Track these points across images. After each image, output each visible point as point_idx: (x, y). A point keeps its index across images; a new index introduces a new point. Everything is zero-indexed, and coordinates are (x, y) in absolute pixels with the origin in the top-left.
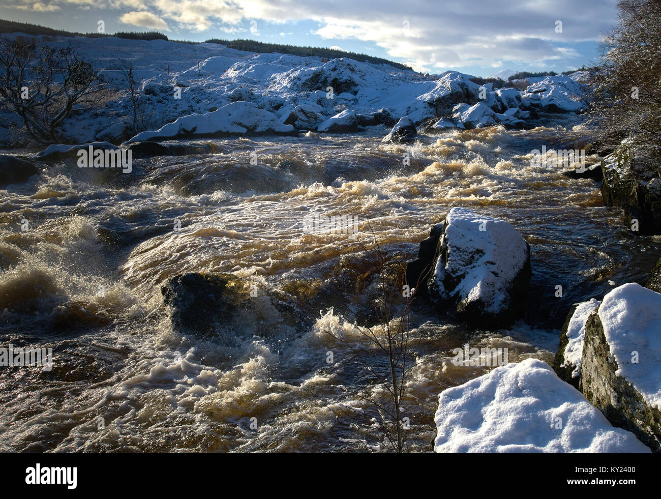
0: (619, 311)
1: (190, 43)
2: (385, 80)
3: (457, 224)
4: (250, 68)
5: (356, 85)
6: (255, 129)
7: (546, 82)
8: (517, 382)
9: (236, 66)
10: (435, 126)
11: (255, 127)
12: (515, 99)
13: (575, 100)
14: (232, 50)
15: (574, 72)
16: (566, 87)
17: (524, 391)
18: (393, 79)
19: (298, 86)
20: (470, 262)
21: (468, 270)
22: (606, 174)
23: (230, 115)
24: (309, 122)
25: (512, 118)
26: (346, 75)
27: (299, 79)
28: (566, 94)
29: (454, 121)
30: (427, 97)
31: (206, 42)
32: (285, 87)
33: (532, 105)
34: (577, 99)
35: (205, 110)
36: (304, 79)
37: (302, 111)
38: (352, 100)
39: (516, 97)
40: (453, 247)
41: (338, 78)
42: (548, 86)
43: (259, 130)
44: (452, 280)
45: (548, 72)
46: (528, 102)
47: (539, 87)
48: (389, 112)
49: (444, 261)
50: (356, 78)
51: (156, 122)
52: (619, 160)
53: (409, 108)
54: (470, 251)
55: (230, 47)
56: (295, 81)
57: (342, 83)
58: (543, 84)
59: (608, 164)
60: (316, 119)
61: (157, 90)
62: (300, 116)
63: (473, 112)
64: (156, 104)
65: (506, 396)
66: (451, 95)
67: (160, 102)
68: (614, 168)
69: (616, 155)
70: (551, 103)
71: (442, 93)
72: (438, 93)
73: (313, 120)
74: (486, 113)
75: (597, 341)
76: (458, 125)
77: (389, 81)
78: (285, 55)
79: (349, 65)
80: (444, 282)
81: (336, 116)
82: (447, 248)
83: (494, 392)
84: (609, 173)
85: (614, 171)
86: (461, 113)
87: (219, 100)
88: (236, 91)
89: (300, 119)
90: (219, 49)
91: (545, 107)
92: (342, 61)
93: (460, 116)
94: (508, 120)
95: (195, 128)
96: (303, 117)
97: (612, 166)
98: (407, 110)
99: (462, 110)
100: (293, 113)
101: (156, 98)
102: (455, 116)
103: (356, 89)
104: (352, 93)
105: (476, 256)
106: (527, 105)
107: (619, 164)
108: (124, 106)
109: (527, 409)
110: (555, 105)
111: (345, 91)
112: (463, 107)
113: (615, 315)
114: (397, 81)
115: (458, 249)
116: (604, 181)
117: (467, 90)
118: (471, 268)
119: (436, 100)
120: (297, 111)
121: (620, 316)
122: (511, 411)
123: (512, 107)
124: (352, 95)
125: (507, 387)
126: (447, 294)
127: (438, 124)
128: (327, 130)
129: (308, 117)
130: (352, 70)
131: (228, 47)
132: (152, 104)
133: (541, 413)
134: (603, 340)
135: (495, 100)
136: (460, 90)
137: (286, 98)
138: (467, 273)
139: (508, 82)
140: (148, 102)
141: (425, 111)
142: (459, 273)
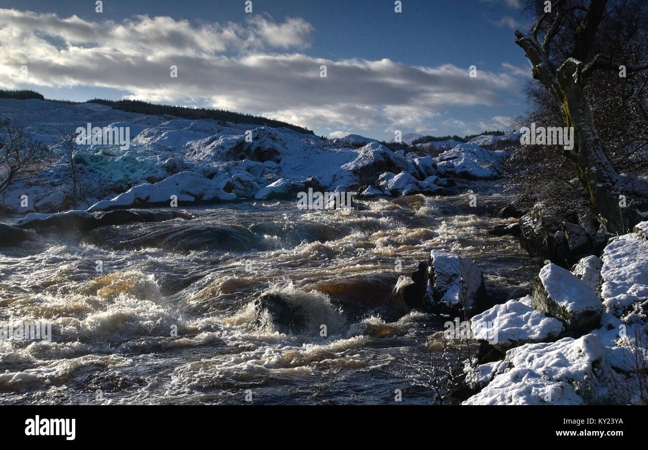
0: (547, 274)
1: (69, 103)
2: (305, 148)
3: (439, 259)
4: (163, 135)
5: (278, 154)
6: (202, 198)
7: (457, 150)
8: (506, 308)
9: (146, 133)
10: (364, 193)
11: (202, 196)
12: (431, 167)
13: (485, 167)
14: (118, 111)
15: (477, 136)
16: (475, 154)
17: (510, 311)
18: (312, 148)
19: (222, 154)
20: (450, 281)
21: (448, 287)
22: (524, 229)
23: (178, 185)
24: (245, 191)
25: (433, 185)
26: (268, 144)
27: (222, 147)
28: (476, 161)
29: (381, 188)
30: (351, 165)
31: (88, 102)
32: (209, 156)
33: (447, 172)
34: (487, 166)
35: (142, 179)
36: (228, 148)
37: (239, 179)
38: (276, 168)
39: (432, 165)
40: (438, 273)
41: (261, 146)
42: (458, 153)
43: (205, 198)
44: (438, 294)
45: (452, 136)
46: (443, 170)
47: (451, 155)
48: (318, 179)
49: (432, 283)
50: (278, 146)
51: (93, 191)
52: (533, 219)
53: (335, 176)
54: (450, 274)
55: (115, 109)
56: (219, 149)
57: (265, 152)
58: (454, 152)
59: (525, 222)
60: (252, 187)
61: (87, 160)
62: (237, 185)
63: (398, 180)
64: (88, 172)
65: (502, 314)
66: (374, 163)
67: (91, 171)
68: (530, 224)
69: (531, 215)
70: (463, 170)
71: (366, 162)
72: (362, 162)
73: (249, 189)
74: (410, 181)
75: (539, 287)
76: (385, 193)
77: (309, 149)
78: (196, 121)
79: (270, 134)
80: (433, 296)
81: (273, 185)
82: (434, 274)
83: (497, 313)
84: (527, 228)
85: (530, 227)
86: (387, 181)
87: (155, 170)
88: (170, 161)
89: (238, 188)
90: (103, 110)
91: (459, 174)
92: (263, 130)
93: (386, 184)
94: (429, 187)
95: (149, 197)
96: (239, 186)
97: (528, 223)
98: (332, 178)
99: (387, 178)
100: (229, 181)
101: (88, 167)
102: (382, 183)
103: (278, 157)
104: (274, 161)
105: (453, 278)
106: (443, 173)
107: (534, 221)
108: (56, 176)
109: (512, 316)
110: (468, 172)
111: (269, 160)
112: (389, 176)
113: (546, 275)
114: (315, 149)
115: (442, 274)
116: (523, 235)
117: (388, 159)
118: (451, 286)
119: (361, 169)
120: (234, 180)
121: (548, 275)
122: (506, 318)
123: (429, 175)
124: (275, 163)
125: (502, 311)
126: (436, 303)
127: (367, 191)
128: (265, 198)
129: (245, 186)
130: (274, 139)
131: (113, 108)
132: (84, 173)
133: (518, 317)
134: (542, 286)
135: (414, 168)
136: (383, 159)
137: (219, 167)
138: (448, 289)
139: (412, 146)
140: (80, 171)
141: (350, 178)
142: (443, 289)
